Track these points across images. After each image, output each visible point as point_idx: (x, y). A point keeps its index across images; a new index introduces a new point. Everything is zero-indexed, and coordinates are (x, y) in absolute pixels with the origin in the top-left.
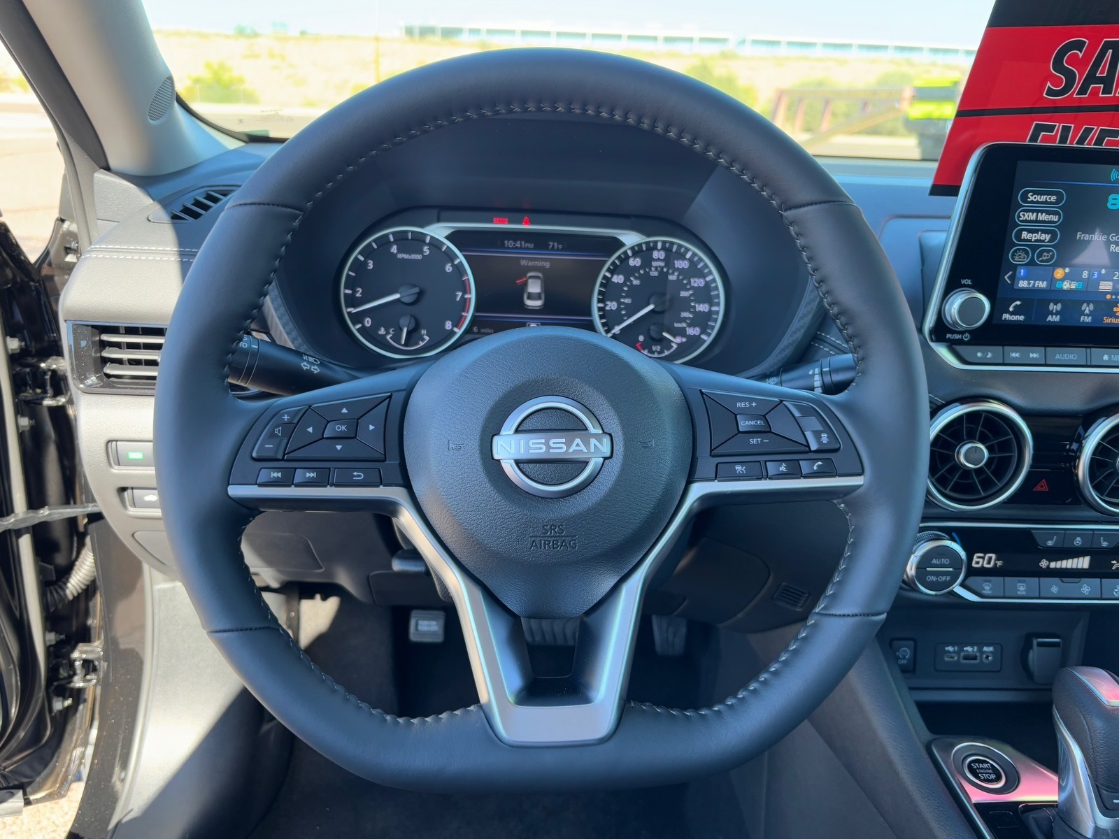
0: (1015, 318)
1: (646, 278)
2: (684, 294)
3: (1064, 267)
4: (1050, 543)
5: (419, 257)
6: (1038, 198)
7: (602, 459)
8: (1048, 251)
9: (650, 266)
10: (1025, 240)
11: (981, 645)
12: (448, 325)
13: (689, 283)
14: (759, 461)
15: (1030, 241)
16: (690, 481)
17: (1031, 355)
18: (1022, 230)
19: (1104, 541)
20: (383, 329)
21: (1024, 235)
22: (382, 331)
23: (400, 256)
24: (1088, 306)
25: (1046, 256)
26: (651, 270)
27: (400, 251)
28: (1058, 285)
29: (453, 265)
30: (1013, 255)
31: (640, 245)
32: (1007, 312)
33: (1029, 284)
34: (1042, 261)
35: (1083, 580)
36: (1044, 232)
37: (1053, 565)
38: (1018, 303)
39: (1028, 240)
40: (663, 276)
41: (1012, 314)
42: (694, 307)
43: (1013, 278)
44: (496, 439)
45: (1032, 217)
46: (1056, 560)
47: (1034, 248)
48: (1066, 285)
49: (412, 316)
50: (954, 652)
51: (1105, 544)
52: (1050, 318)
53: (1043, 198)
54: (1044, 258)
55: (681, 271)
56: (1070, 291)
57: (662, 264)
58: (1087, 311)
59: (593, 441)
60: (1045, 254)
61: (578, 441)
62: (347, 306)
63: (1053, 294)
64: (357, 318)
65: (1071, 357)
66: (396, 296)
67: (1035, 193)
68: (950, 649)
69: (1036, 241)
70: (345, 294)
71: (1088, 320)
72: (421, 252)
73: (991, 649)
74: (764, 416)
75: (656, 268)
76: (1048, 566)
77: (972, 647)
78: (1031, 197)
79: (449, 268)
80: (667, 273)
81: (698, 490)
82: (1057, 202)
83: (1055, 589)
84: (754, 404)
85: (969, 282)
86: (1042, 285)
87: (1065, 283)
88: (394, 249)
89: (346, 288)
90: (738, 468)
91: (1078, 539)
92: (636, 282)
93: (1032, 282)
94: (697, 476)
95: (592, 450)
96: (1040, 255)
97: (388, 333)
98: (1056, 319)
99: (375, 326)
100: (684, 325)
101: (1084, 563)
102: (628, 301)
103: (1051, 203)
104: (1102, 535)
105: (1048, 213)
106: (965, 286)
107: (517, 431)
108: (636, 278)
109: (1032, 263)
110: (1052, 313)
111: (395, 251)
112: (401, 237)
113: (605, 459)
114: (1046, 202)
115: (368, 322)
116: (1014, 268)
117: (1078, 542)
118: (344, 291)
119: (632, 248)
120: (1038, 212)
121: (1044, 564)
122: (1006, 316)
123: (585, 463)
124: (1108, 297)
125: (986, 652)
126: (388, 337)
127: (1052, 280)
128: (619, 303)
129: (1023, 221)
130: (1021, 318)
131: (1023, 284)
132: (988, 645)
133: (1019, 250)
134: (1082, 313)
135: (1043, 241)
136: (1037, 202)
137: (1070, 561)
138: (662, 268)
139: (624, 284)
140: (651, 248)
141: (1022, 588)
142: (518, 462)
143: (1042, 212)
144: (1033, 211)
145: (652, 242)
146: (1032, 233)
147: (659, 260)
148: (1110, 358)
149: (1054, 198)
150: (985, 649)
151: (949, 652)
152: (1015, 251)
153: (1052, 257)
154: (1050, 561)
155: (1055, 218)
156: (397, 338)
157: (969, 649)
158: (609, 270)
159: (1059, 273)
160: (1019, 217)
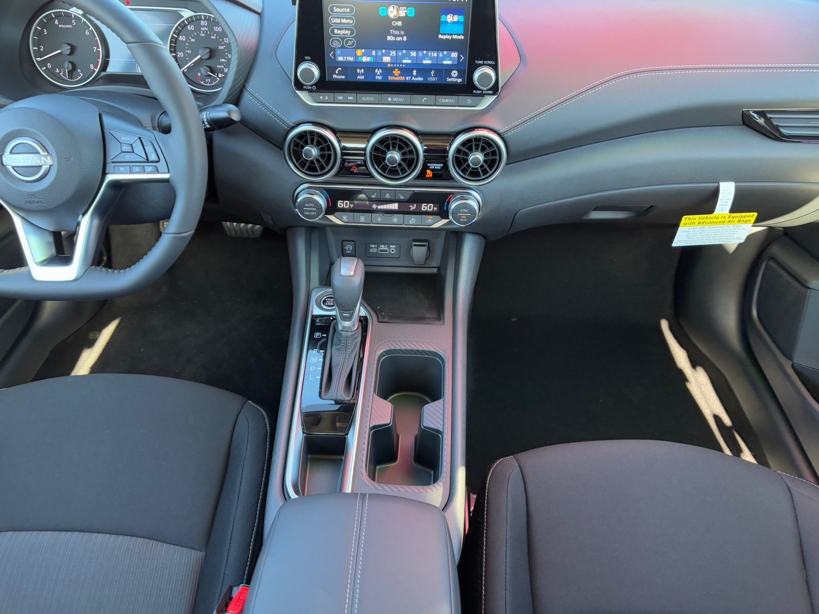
0: (339, 77)
1: (197, 37)
2: (221, 47)
3: (361, 48)
4: (373, 196)
5: (70, 26)
6: (339, 10)
7: (49, 166)
8: (351, 40)
9: (200, 31)
10: (336, 34)
11: (388, 245)
12: (92, 66)
13: (223, 41)
14: (129, 166)
15: (340, 35)
16: (104, 174)
17: (349, 98)
18: (334, 29)
19: (401, 196)
20: (57, 69)
21: (336, 31)
22: (57, 71)
23: (60, 26)
24: (378, 70)
25: (350, 43)
26: (200, 33)
27: (59, 24)
28: (360, 59)
29: (89, 31)
30: (332, 43)
31: (191, 17)
32: (335, 74)
33: (344, 58)
34: (348, 46)
35: (394, 215)
36: (346, 29)
37: (379, 207)
38: (340, 69)
39: (338, 34)
40: (208, 36)
41: (337, 75)
42: (227, 56)
43: (334, 55)
44: (3, 156)
45: (338, 21)
46: (381, 205)
47: (343, 39)
48: (364, 59)
49: (70, 62)
50: (375, 248)
51: (402, 198)
52: (358, 77)
53: (342, 10)
54: (349, 44)
55: (218, 33)
56: (367, 63)
57: (207, 29)
58: (378, 73)
59: (43, 158)
60: (349, 42)
61: (36, 158)
62: (36, 57)
63: (359, 64)
64: (43, 64)
65: (370, 99)
66: (59, 51)
67: (337, 7)
68: (373, 246)
69: (343, 34)
70: (34, 50)
71: (380, 78)
72: (71, 23)
73: (394, 246)
74: (131, 145)
75: (203, 31)
76: (377, 207)
77: (384, 245)
78: (336, 10)
79: (87, 33)
80: (210, 35)
81: (110, 178)
82: (351, 12)
83: (379, 219)
84: (128, 139)
85: (309, 58)
86: (351, 59)
87: (364, 58)
88: (56, 22)
89: (34, 46)
90: (122, 168)
91: (388, 194)
92: (192, 40)
93: (345, 57)
94: (107, 172)
95: (43, 162)
96: (347, 42)
97: (61, 72)
98: (362, 77)
99: (54, 68)
100: (223, 66)
101: (395, 206)
102: (189, 52)
103: (347, 13)
104: (401, 193)
105: (347, 18)
106: (307, 60)
107: (11, 153)
108: (192, 38)
109: (343, 47)
110: (359, 74)
111: (57, 23)
112: (58, 15)
113: (50, 166)
114: (344, 12)
115: (49, 65)
116: (334, 50)
117: (388, 196)
118: (32, 48)
119: (187, 19)
120: (341, 18)
121: (374, 206)
122: (334, 76)
123: (41, 167)
124: (389, 65)
125: (391, 248)
126: (61, 74)
127: (356, 57)
128: (185, 53)
129: (333, 23)
130: (343, 77)
131: (340, 59)
132: (393, 244)
133: (335, 39)
134: (376, 74)
135: (347, 35)
136: (339, 12)
137: (388, 205)
138: (207, 31)
139: (186, 41)
140: (198, 19)
141: (362, 219)
142: (13, 168)
143: (343, 18)
144: (338, 18)
145: (199, 15)
146: (340, 30)
147: (204, 26)
148: (392, 99)
149: (348, 10)
150: (391, 246)
151: (372, 247)
152: (333, 40)
153: (354, 43)
154: (378, 205)
155: (351, 22)
156: (64, 74)
157: (383, 246)
158: (174, 33)
159: (359, 52)
160: (331, 21)
